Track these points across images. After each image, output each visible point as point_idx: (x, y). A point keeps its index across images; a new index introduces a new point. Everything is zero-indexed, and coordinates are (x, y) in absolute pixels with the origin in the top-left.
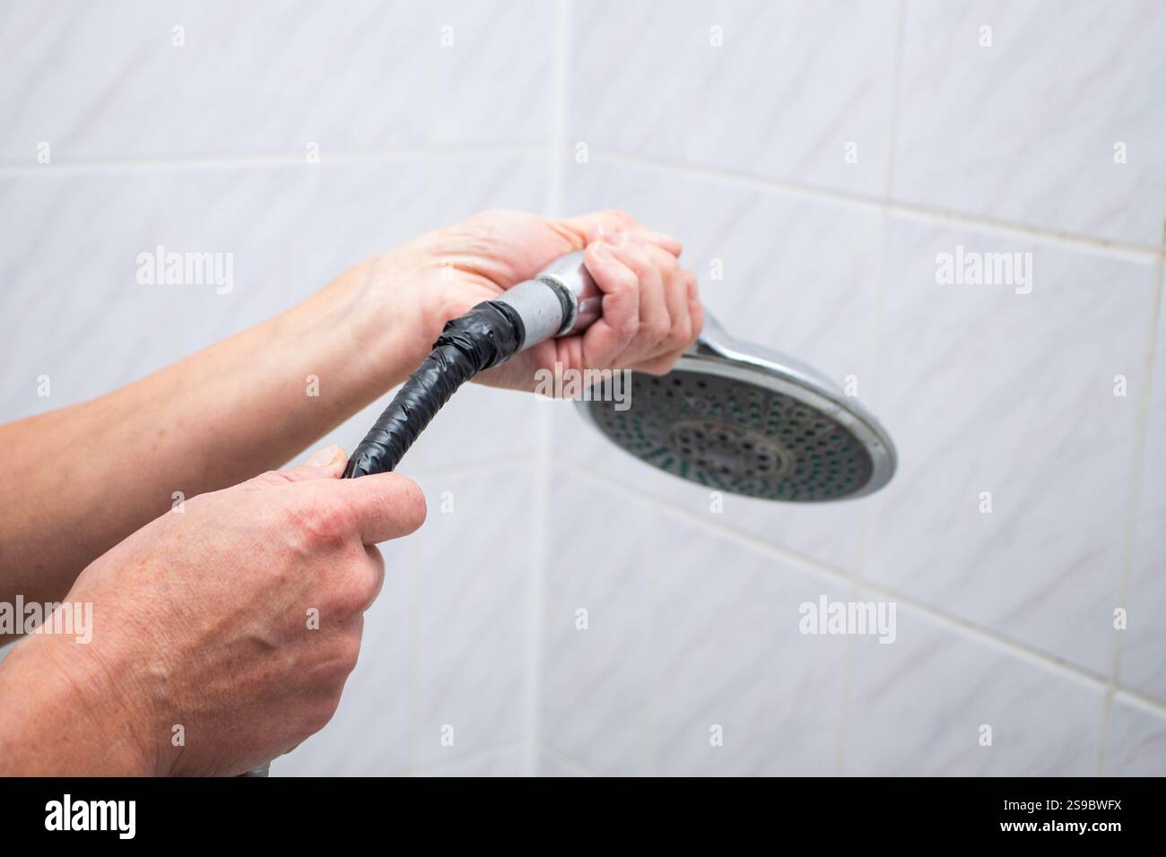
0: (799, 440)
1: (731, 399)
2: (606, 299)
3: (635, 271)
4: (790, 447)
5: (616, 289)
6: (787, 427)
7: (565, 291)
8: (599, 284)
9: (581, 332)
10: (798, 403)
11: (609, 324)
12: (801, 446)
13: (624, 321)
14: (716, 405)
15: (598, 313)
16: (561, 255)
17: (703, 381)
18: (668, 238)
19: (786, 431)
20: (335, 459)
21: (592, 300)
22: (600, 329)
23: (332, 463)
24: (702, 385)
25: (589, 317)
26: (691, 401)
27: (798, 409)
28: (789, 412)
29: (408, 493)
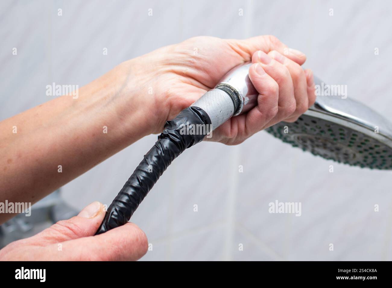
0: (366, 150)
1: (329, 130)
2: (260, 97)
3: (276, 80)
4: (361, 152)
5: (266, 93)
6: (359, 144)
7: (236, 93)
8: (256, 89)
9: (246, 113)
10: (365, 135)
11: (261, 111)
12: (366, 154)
13: (270, 110)
14: (322, 131)
15: (255, 104)
16: (237, 66)
17: (314, 121)
18: (297, 53)
19: (359, 146)
20: (98, 213)
21: (253, 97)
22: (256, 112)
23: (96, 215)
24: (314, 122)
25: (250, 106)
26: (308, 128)
27: (366, 138)
28: (361, 139)
29: (137, 240)
